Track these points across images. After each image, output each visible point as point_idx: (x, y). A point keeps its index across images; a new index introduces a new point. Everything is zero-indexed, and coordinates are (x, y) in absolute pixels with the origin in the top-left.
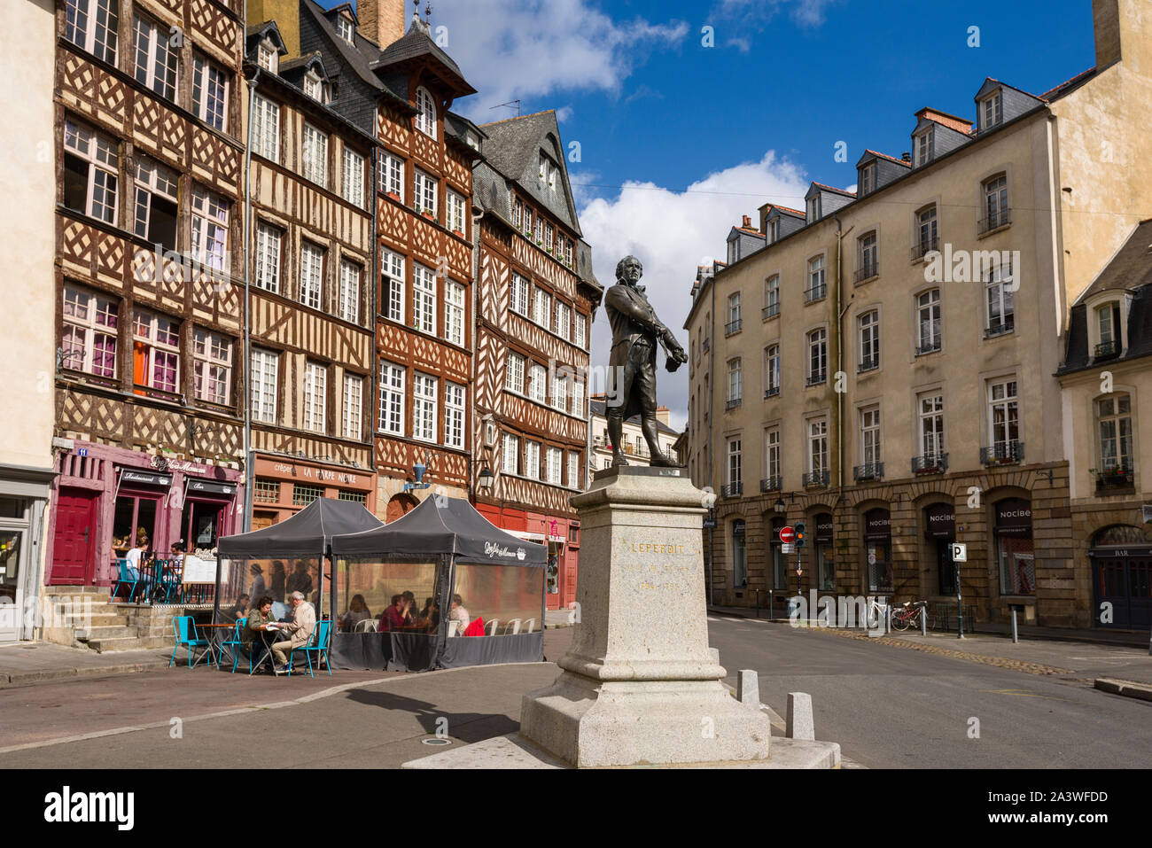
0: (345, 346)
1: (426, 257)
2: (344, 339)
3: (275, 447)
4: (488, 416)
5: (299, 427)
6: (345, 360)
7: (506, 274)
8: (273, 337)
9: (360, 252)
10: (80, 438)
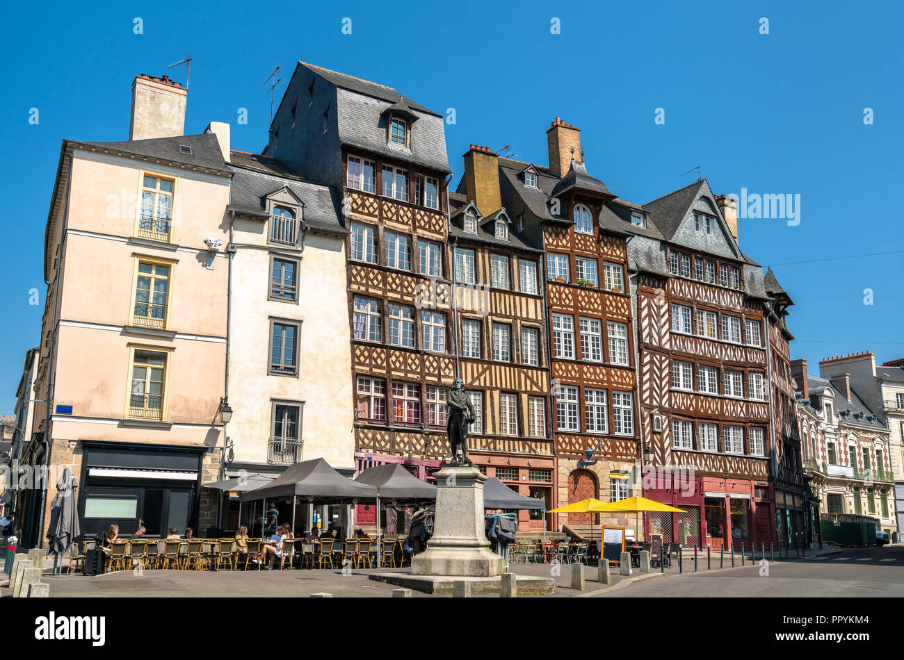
0: (528, 381)
1: (590, 312)
2: (527, 377)
3: (481, 446)
4: (655, 411)
5: (498, 433)
6: (529, 389)
7: (666, 307)
8: (476, 383)
9: (536, 321)
10: (367, 451)
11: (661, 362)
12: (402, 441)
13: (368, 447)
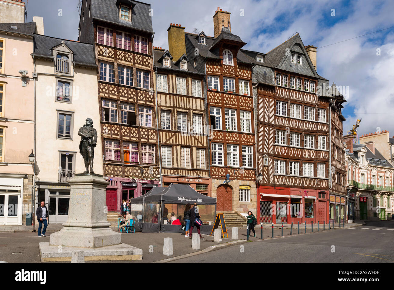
0: (196, 141)
1: (231, 106)
3: (171, 173)
4: (266, 155)
5: (179, 167)
6: (196, 145)
7: (273, 102)
8: (168, 142)
9: (200, 110)
10: (110, 176)
11: (269, 131)
12: (128, 171)
13: (110, 174)
